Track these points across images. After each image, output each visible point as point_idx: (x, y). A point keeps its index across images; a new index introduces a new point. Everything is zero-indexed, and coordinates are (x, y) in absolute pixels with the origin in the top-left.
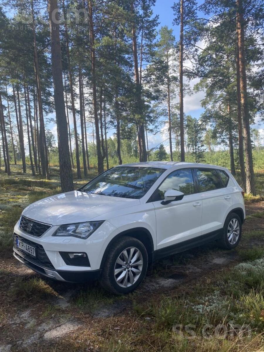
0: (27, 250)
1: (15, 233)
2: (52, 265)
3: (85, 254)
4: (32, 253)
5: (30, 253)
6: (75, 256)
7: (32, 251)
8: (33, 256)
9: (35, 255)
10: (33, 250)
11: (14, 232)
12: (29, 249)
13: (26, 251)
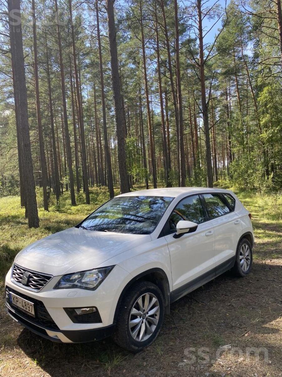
0: (23, 306)
1: (6, 286)
2: (56, 326)
3: (94, 309)
4: (29, 311)
5: (27, 310)
6: (83, 311)
7: (29, 308)
8: (32, 314)
9: (33, 313)
10: (31, 307)
11: (6, 284)
12: (26, 305)
13: (22, 308)
